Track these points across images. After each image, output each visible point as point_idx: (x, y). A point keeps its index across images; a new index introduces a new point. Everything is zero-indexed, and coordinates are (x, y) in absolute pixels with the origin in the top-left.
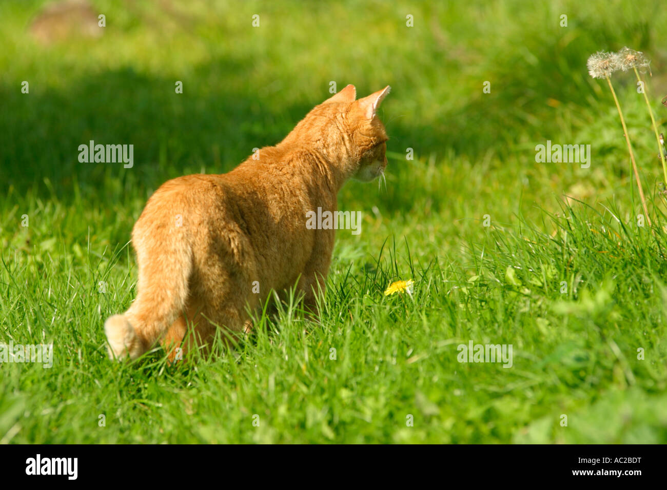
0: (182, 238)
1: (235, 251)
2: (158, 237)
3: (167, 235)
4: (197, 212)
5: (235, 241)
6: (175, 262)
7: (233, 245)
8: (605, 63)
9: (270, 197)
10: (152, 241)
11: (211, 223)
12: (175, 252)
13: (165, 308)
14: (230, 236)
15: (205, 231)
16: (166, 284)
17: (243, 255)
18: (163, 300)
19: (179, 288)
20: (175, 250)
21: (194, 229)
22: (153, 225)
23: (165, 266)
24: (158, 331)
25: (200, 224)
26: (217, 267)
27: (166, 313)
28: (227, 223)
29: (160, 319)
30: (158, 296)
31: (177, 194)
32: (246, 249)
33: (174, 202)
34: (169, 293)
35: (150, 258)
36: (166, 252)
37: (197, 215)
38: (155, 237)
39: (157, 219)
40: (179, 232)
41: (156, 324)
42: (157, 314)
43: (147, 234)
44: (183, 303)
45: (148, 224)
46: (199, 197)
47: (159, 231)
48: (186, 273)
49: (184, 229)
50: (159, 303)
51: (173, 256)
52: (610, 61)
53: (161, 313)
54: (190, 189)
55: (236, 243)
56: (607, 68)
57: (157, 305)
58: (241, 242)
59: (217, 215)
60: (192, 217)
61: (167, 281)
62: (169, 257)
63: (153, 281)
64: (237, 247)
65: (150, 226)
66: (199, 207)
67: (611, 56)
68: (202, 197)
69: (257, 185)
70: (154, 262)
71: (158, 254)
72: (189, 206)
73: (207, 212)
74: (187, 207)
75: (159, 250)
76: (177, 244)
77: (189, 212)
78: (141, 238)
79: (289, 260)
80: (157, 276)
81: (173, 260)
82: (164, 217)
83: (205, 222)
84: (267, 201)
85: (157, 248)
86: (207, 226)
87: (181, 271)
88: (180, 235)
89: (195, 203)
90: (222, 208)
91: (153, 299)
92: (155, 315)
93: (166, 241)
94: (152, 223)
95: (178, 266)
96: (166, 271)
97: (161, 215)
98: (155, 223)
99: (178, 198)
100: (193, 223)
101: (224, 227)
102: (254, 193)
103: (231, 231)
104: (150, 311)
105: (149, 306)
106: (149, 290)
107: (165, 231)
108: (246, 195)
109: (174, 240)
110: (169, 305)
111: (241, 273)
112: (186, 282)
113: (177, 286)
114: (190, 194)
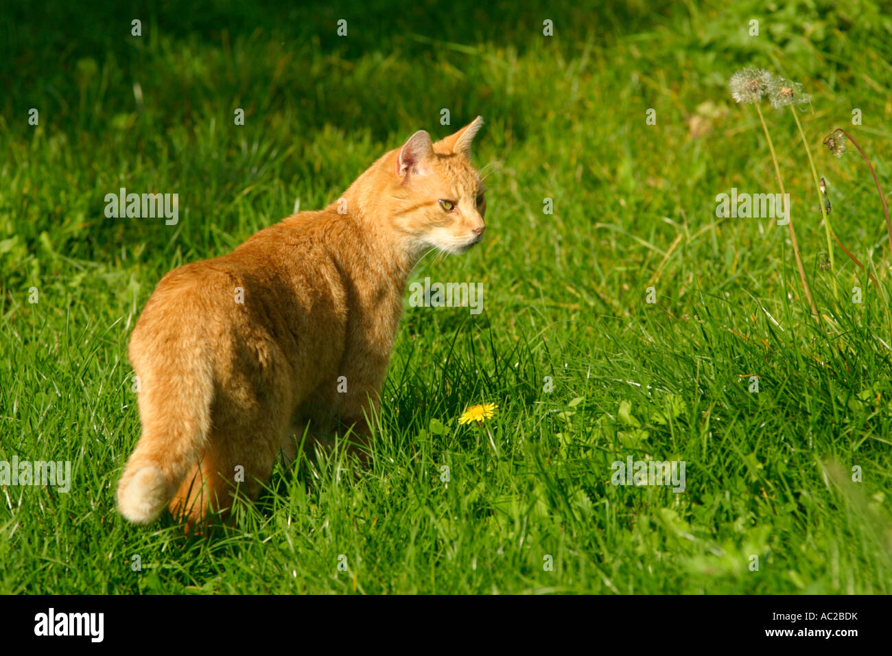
0: (201, 355)
1: (265, 365)
2: (168, 353)
3: (181, 350)
4: (216, 318)
5: (264, 352)
6: (193, 385)
7: (261, 359)
8: (754, 83)
9: (295, 280)
10: (160, 358)
11: (234, 332)
12: (192, 372)
13: (183, 445)
14: (258, 347)
15: (227, 344)
16: (183, 414)
17: (273, 368)
18: (180, 434)
19: (199, 419)
20: (193, 369)
21: (214, 341)
22: (160, 336)
23: (180, 392)
24: (177, 475)
25: (220, 335)
26: (242, 389)
27: (185, 451)
28: (254, 329)
29: (178, 460)
30: (173, 430)
31: (188, 293)
32: (278, 361)
33: (186, 304)
34: (187, 425)
35: (159, 380)
36: (181, 373)
37: (217, 323)
38: (163, 352)
39: (164, 329)
40: (196, 346)
41: (174, 465)
42: (174, 454)
43: (152, 348)
44: (204, 437)
45: (152, 334)
46: (217, 297)
47: (169, 344)
48: (207, 399)
49: (202, 342)
50: (175, 439)
51: (190, 377)
52: (760, 81)
53: (179, 450)
54: (203, 286)
55: (265, 355)
56: (755, 90)
57: (173, 441)
58: (271, 353)
59: (241, 320)
60: (210, 326)
61: (184, 410)
62: (185, 378)
63: (165, 410)
64: (267, 360)
65: (154, 338)
66: (217, 311)
67: (762, 75)
68: (221, 297)
69: (277, 265)
70: (164, 384)
71: (170, 375)
72: (206, 310)
73: (229, 318)
74: (202, 312)
75: (172, 370)
76: (195, 362)
77: (207, 319)
78: (144, 353)
79: (317, 363)
80: (171, 403)
81: (190, 383)
82: (174, 325)
83: (227, 332)
84: (292, 285)
85: (168, 367)
86: (230, 337)
87: (201, 396)
88: (198, 351)
89: (212, 305)
90: (246, 309)
91: (167, 434)
92: (171, 455)
93: (179, 357)
94: (157, 333)
95: (197, 391)
96: (182, 398)
97: (170, 324)
98: (162, 334)
99: (190, 300)
100: (212, 334)
101: (250, 336)
102: (277, 277)
103: (259, 339)
104: (164, 449)
105: (163, 442)
106: (161, 422)
107: (177, 345)
108: (270, 283)
109: (190, 357)
110: (189, 440)
111: (271, 392)
112: (208, 411)
113: (197, 417)
114: (204, 293)
